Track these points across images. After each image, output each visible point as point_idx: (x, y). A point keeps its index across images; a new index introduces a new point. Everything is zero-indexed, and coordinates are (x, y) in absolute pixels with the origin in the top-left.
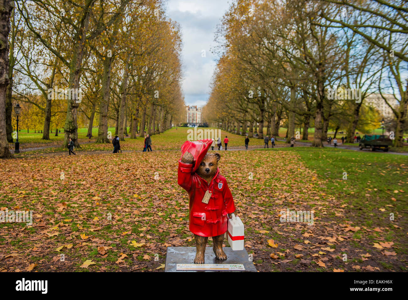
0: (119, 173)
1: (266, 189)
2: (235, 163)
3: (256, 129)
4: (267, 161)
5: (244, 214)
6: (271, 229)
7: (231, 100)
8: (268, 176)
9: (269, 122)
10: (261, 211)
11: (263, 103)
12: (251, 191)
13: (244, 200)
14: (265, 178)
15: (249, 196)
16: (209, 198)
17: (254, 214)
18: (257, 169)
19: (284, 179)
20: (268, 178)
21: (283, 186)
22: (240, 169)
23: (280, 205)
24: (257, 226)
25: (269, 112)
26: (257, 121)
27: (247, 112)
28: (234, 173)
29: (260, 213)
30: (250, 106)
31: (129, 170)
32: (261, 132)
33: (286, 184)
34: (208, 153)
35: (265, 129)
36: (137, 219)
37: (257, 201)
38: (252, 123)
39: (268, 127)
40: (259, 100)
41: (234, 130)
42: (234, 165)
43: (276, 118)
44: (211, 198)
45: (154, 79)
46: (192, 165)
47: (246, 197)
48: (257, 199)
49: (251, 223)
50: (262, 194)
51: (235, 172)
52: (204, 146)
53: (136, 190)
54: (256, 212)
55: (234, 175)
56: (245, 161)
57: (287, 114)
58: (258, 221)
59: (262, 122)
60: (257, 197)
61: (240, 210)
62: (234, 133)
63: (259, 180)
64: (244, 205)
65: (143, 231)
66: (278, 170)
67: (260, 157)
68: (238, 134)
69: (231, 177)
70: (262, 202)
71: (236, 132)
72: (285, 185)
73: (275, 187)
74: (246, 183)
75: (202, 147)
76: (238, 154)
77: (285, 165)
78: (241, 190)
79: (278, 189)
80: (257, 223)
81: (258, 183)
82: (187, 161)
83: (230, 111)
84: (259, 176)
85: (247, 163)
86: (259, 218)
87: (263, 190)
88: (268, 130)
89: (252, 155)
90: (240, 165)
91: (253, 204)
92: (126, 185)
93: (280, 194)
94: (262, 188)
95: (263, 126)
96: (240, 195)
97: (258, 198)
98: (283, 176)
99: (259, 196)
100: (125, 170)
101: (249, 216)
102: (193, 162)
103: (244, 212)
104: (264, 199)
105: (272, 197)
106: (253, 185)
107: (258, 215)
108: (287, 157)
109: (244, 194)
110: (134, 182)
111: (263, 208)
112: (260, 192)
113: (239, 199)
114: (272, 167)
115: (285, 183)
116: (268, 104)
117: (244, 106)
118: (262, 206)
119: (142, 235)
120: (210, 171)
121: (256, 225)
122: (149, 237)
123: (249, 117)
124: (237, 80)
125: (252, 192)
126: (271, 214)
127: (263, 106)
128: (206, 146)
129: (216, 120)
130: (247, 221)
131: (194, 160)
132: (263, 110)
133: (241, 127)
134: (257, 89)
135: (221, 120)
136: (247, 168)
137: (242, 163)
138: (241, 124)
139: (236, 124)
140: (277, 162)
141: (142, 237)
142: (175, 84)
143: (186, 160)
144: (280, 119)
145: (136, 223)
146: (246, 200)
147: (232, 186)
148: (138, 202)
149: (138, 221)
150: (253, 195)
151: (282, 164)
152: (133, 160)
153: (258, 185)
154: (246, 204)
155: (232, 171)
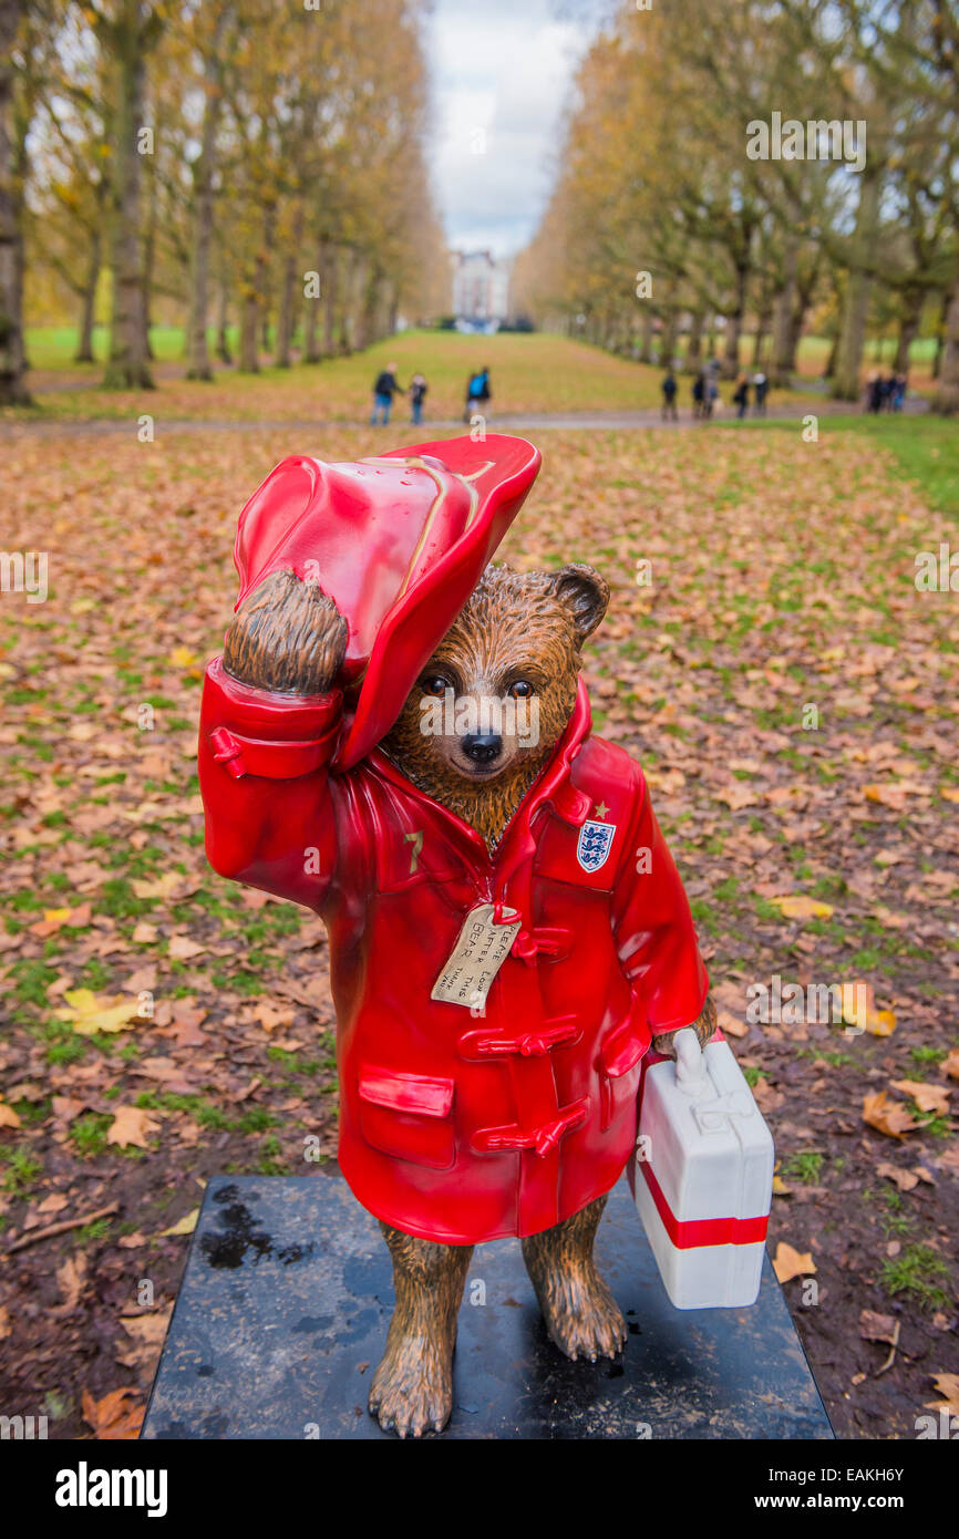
0: (143, 527)
1: (782, 625)
2: (636, 485)
3: (712, 344)
4: (766, 479)
5: (693, 777)
6: (840, 893)
7: (625, 225)
8: (779, 554)
9: (766, 315)
10: (771, 756)
11: (748, 236)
12: (714, 635)
13: (688, 687)
14: (769, 564)
15: (707, 666)
16: (492, 966)
17: (743, 776)
18: (729, 515)
19: (850, 570)
20: (781, 565)
21: (855, 610)
22: (659, 517)
23: (858, 717)
24: (766, 868)
25: (765, 275)
26: (718, 312)
27: (681, 273)
28: (633, 537)
29: (767, 769)
30: (696, 249)
31: (192, 513)
32: (733, 354)
33: (867, 598)
34: (491, 574)
35: (746, 344)
36: (148, 811)
37: (747, 697)
38: (698, 316)
39: (760, 335)
40: (730, 227)
41: (630, 345)
42: (631, 494)
43: (795, 301)
44: (513, 960)
45: (325, 131)
46: (323, 703)
47: (695, 669)
48: (747, 683)
49: (731, 843)
50: (765, 652)
51: (636, 528)
52: (457, 513)
53: (191, 621)
54: (751, 766)
55: (636, 547)
56: (677, 476)
57: (835, 286)
58: (761, 827)
59: (736, 314)
60: (743, 670)
61: (670, 753)
62: (628, 357)
63: (744, 572)
64: (688, 721)
65: (159, 900)
66: (815, 521)
67: (734, 460)
68: (645, 360)
69: (623, 554)
70: (772, 701)
71: (637, 352)
72: (861, 601)
73: (822, 615)
74: (688, 588)
75: (435, 529)
76: (645, 443)
77: (840, 495)
78: (670, 628)
79: (835, 621)
80: (762, 843)
81: (742, 590)
82: (282, 673)
83: (616, 269)
84: (740, 555)
85: (686, 488)
86: (766, 805)
87: (766, 628)
88: (758, 349)
89: (700, 450)
90: (655, 492)
91: (730, 716)
92: (155, 591)
93: (847, 656)
94: (765, 620)
95: (738, 332)
96: (667, 656)
97: (753, 675)
98: (844, 550)
99: (753, 667)
100: (179, 514)
101: (720, 796)
102: (343, 679)
103: (691, 765)
104: (777, 680)
105: (813, 671)
106: (721, 598)
107: (762, 787)
108: (839, 460)
109: (682, 652)
110: (197, 576)
111: (782, 742)
112: (756, 638)
113: (664, 681)
114: (788, 504)
115: (858, 590)
116: (766, 241)
117: (674, 248)
118: (775, 728)
119: (144, 932)
120: (509, 752)
121: (757, 857)
122: (182, 948)
123: (688, 297)
124: (650, 141)
125: (719, 642)
126: (826, 782)
127: (746, 251)
128: (472, 521)
129: (564, 308)
130: (709, 830)
131: (352, 654)
132: (743, 268)
133: (658, 332)
134: (725, 179)
135: (580, 308)
136: (689, 510)
137: (666, 484)
138: (657, 323)
139: (638, 322)
140: (807, 484)
141: (142, 948)
142: (408, 158)
143: (266, 659)
144: (806, 302)
145: (139, 839)
146: (697, 688)
147: (628, 603)
148: (185, 696)
149: (152, 828)
150: (728, 659)
151: (828, 493)
152: (225, 463)
153: (741, 600)
154: (696, 712)
155: (626, 524)
